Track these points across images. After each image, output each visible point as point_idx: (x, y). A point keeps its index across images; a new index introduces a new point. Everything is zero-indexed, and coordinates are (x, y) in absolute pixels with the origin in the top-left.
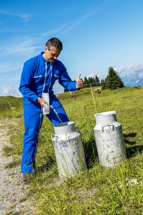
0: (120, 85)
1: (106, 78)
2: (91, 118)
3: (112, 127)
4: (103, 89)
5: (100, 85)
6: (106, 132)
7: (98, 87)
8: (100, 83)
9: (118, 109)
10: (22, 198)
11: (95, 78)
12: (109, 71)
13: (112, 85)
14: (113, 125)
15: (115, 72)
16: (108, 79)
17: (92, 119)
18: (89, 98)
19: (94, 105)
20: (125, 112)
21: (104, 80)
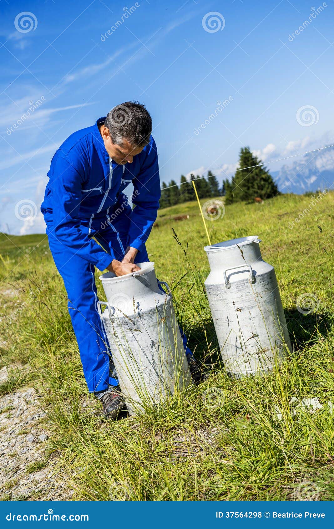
0: (269, 191)
1: (234, 176)
2: (199, 268)
3: (252, 275)
4: (229, 202)
5: (221, 194)
6: (236, 288)
7: (217, 198)
8: (220, 190)
9: (265, 242)
10: (34, 462)
11: (206, 177)
12: (241, 157)
13: (251, 191)
14: (253, 271)
15: (256, 158)
16: (239, 176)
17: (202, 269)
18: (193, 225)
19: (207, 237)
20: (285, 247)
21: (230, 181)
